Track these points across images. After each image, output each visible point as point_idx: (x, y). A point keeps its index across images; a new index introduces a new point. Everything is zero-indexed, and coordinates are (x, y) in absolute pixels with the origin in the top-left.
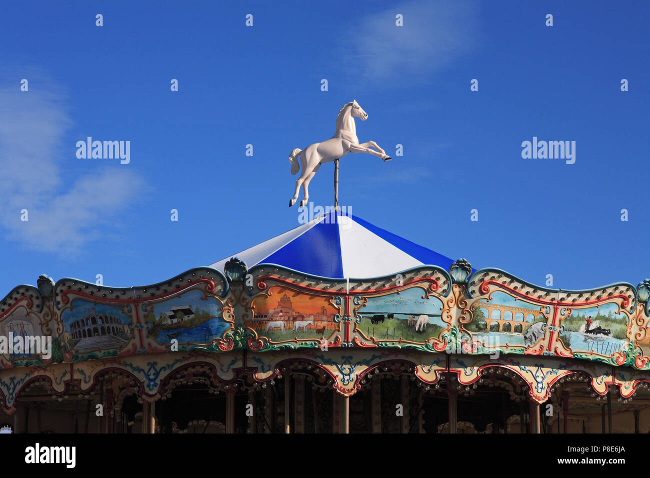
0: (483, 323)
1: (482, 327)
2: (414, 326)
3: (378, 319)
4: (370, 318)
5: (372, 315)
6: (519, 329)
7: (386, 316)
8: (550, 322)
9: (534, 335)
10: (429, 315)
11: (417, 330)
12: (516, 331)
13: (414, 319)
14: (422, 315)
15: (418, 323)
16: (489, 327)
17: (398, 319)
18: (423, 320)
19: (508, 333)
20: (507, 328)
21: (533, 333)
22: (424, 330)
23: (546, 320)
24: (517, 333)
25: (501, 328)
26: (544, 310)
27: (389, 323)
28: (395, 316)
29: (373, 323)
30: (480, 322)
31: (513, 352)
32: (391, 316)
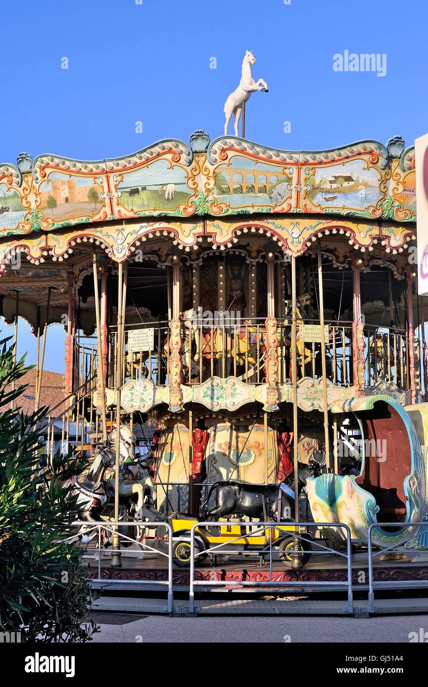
0: (226, 186)
1: (225, 190)
2: (164, 195)
3: (134, 192)
4: (128, 192)
5: (129, 190)
6: (263, 190)
7: (140, 188)
8: (295, 181)
9: (280, 195)
10: (175, 184)
11: (167, 198)
12: (260, 192)
13: (163, 189)
14: (169, 185)
15: (167, 192)
16: (231, 190)
17: (150, 190)
18: (170, 188)
19: (252, 194)
20: (251, 189)
21: (278, 193)
22: (173, 198)
23: (289, 180)
24: (261, 194)
25: (244, 190)
26: (287, 171)
27: (143, 195)
28: (147, 188)
29: (130, 195)
30: (222, 186)
31: (260, 211)
32: (144, 188)
